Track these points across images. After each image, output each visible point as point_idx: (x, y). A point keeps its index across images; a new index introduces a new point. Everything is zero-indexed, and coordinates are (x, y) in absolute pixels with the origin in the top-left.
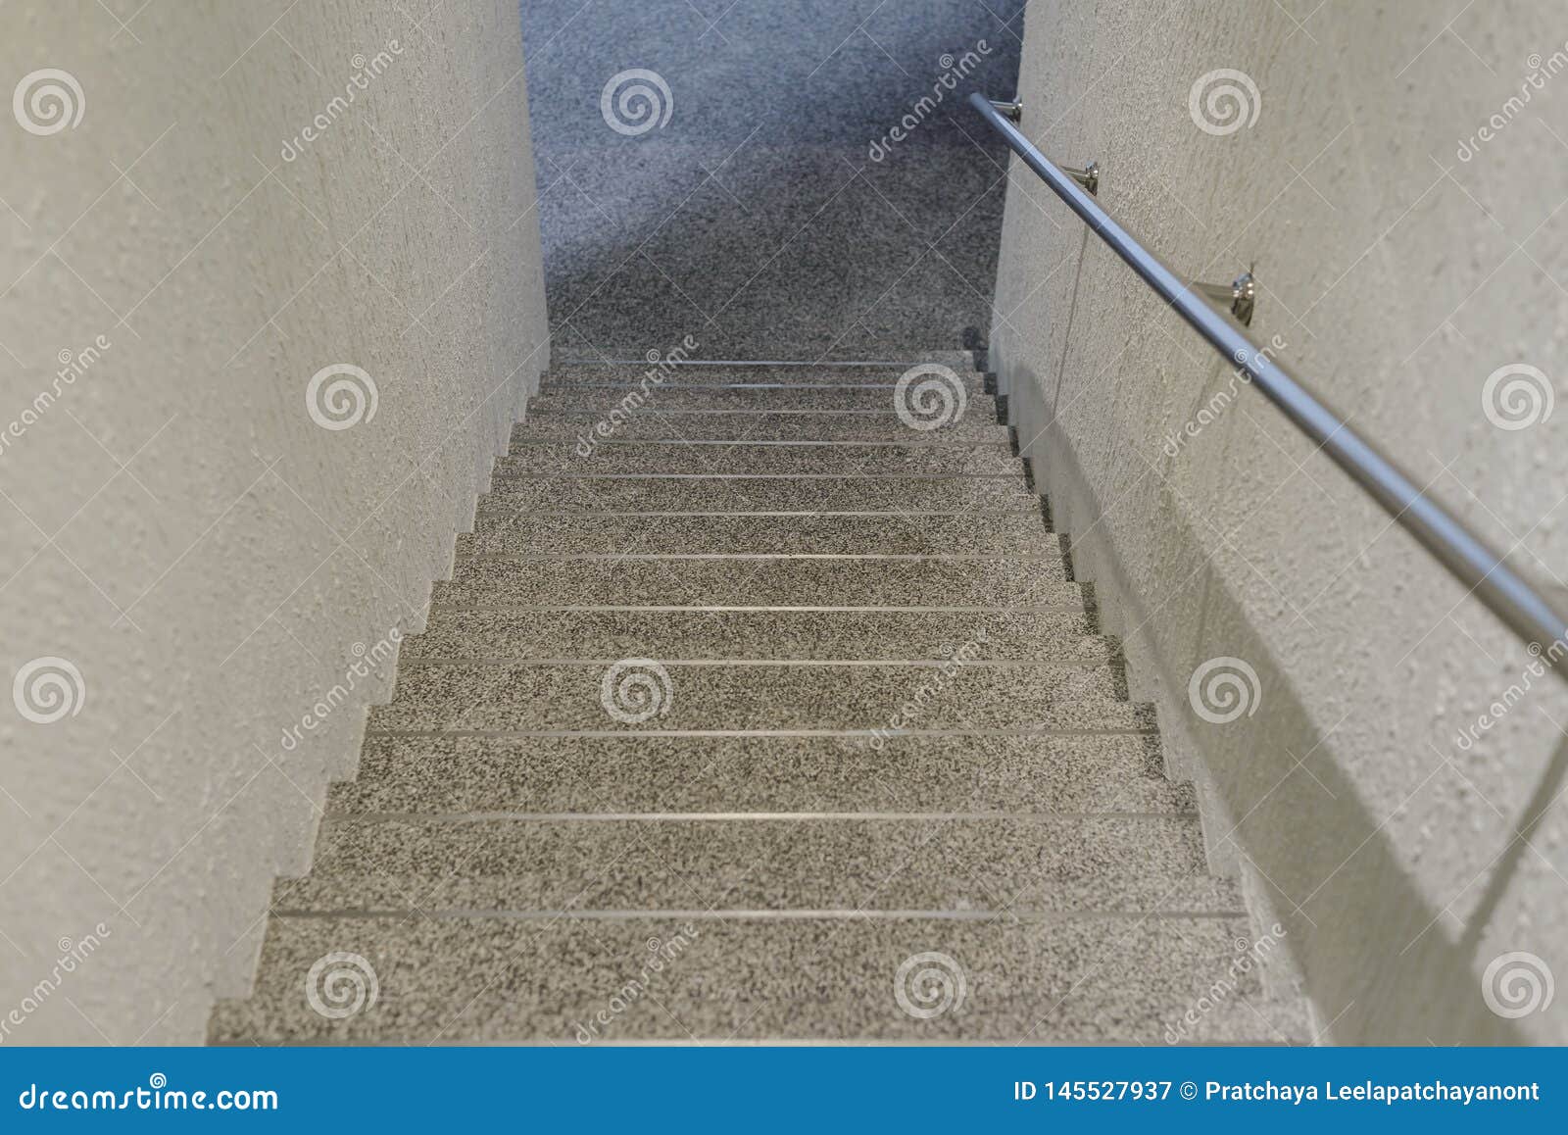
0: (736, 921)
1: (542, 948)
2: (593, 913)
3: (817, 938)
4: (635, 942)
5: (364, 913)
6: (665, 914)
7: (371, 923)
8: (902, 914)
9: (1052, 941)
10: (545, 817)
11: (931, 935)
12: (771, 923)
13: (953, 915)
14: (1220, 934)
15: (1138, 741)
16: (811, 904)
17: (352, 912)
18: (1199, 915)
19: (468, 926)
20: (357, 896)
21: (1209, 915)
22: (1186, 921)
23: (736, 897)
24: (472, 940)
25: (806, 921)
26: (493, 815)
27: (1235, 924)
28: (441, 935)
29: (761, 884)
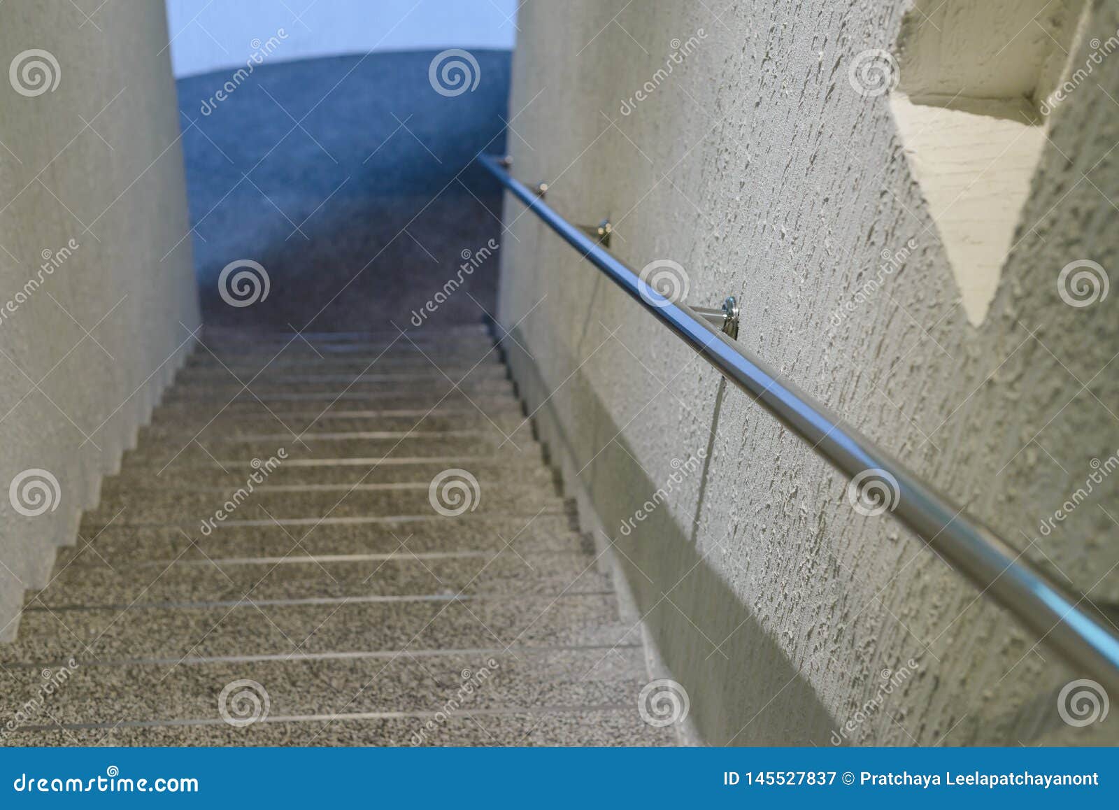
0: (310, 605)
1: (192, 623)
2: (224, 603)
3: (359, 613)
4: (250, 618)
5: (82, 608)
6: (268, 603)
7: (86, 613)
8: (411, 598)
9: (501, 610)
10: (193, 563)
11: (428, 609)
12: (333, 606)
13: (442, 598)
14: (600, 603)
15: (565, 519)
16: (356, 595)
17: (74, 607)
18: (588, 594)
19: (147, 613)
20: (77, 598)
21: (594, 593)
22: (580, 597)
23: (311, 592)
24: (149, 620)
25: (354, 604)
26: (162, 562)
27: (608, 598)
28: (130, 618)
29: (327, 585)
